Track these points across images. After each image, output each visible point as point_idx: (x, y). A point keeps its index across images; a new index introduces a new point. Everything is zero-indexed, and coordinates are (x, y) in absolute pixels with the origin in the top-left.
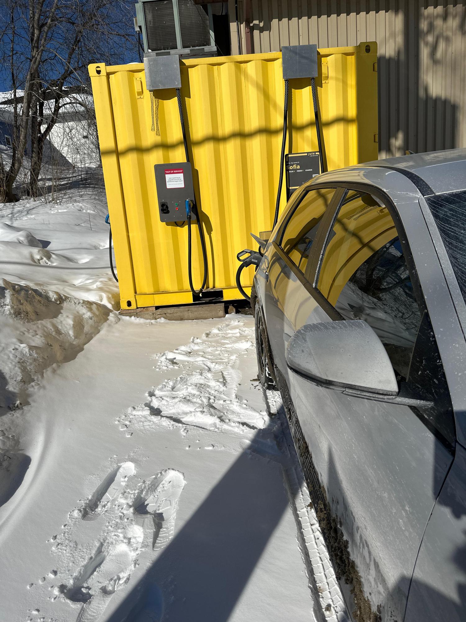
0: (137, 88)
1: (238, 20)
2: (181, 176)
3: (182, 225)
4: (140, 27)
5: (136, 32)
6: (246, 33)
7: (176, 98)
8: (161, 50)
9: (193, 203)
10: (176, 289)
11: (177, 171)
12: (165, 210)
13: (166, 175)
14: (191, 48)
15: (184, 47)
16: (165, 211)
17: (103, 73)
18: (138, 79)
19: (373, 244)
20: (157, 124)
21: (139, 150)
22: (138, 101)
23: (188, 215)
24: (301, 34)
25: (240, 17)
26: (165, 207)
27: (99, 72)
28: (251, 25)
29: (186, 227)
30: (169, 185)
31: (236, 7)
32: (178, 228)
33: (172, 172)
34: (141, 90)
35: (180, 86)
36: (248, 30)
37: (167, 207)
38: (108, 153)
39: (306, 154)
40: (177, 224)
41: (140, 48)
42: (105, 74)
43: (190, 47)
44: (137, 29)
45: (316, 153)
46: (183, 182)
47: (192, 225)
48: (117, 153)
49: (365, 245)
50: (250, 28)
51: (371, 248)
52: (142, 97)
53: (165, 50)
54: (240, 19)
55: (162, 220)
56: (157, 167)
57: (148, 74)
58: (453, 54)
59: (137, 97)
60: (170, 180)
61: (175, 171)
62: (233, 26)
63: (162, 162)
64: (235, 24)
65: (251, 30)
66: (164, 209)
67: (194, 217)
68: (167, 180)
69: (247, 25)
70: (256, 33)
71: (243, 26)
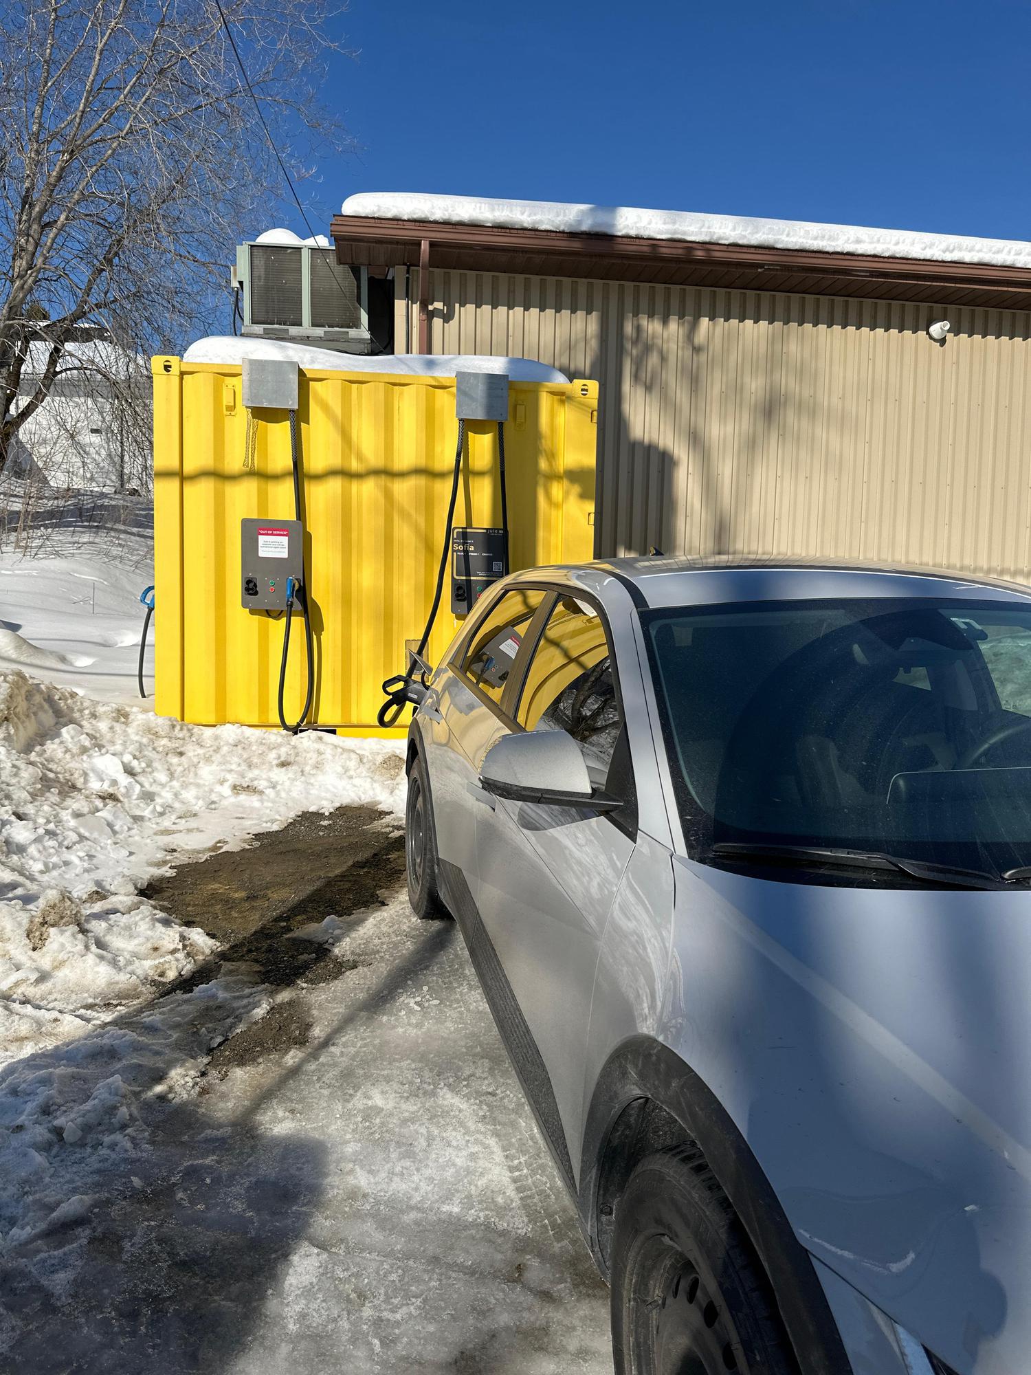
0: (227, 399)
1: (408, 296)
2: (285, 540)
3: (278, 616)
4: (241, 283)
5: (233, 288)
6: (421, 321)
7: (288, 423)
8: (273, 324)
9: (300, 584)
10: (255, 721)
11: (278, 532)
12: (252, 589)
13: (260, 537)
14: (327, 329)
15: (314, 325)
16: (251, 592)
17: (175, 370)
18: (230, 387)
19: (583, 659)
20: (253, 456)
21: (219, 476)
22: (226, 419)
23: (288, 601)
24: (510, 333)
25: (412, 292)
26: (251, 585)
27: (167, 368)
28: (431, 308)
29: (284, 620)
30: (262, 553)
31: (408, 278)
32: (271, 620)
33: (271, 532)
34: (233, 404)
35: (296, 407)
36: (424, 317)
37: (255, 585)
38: (166, 474)
39: (485, 531)
40: (268, 613)
41: (237, 316)
42: (178, 374)
43: (324, 327)
44: (235, 284)
45: (500, 532)
46: (286, 550)
47: (292, 618)
48: (182, 477)
49: (571, 660)
50: (427, 314)
51: (581, 665)
52: (233, 413)
53: (280, 324)
54: (412, 297)
55: (245, 605)
56: (246, 523)
57: (247, 383)
58: (753, 396)
59: (225, 412)
60: (266, 545)
61: (275, 532)
62: (400, 306)
63: (255, 517)
64: (404, 302)
65: (430, 315)
66: (250, 588)
67: (297, 606)
68: (260, 544)
69: (424, 307)
70: (437, 322)
71: (416, 308)
